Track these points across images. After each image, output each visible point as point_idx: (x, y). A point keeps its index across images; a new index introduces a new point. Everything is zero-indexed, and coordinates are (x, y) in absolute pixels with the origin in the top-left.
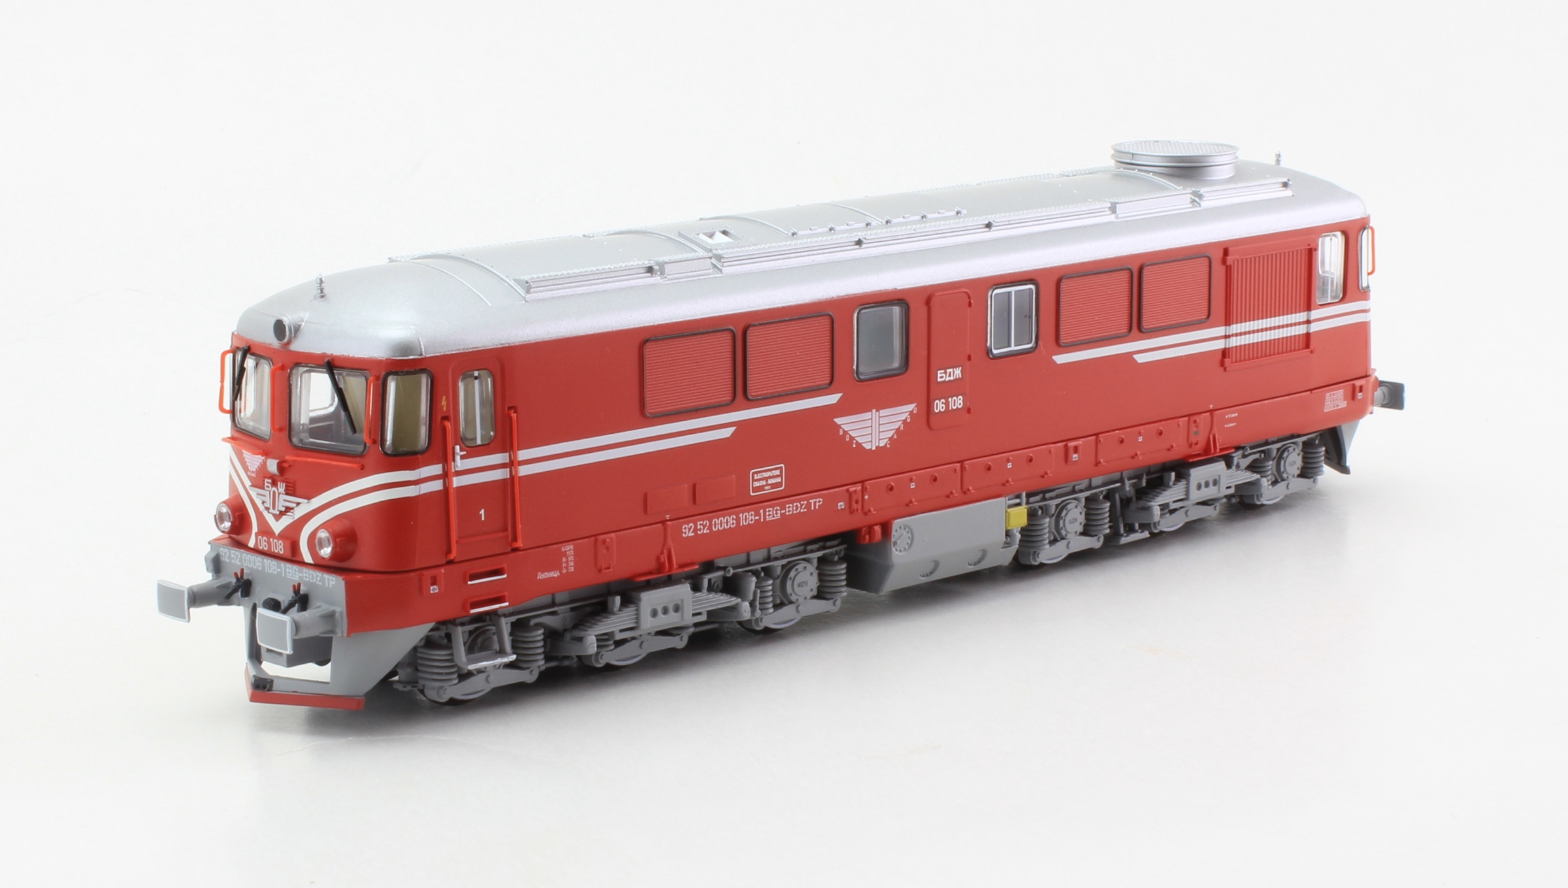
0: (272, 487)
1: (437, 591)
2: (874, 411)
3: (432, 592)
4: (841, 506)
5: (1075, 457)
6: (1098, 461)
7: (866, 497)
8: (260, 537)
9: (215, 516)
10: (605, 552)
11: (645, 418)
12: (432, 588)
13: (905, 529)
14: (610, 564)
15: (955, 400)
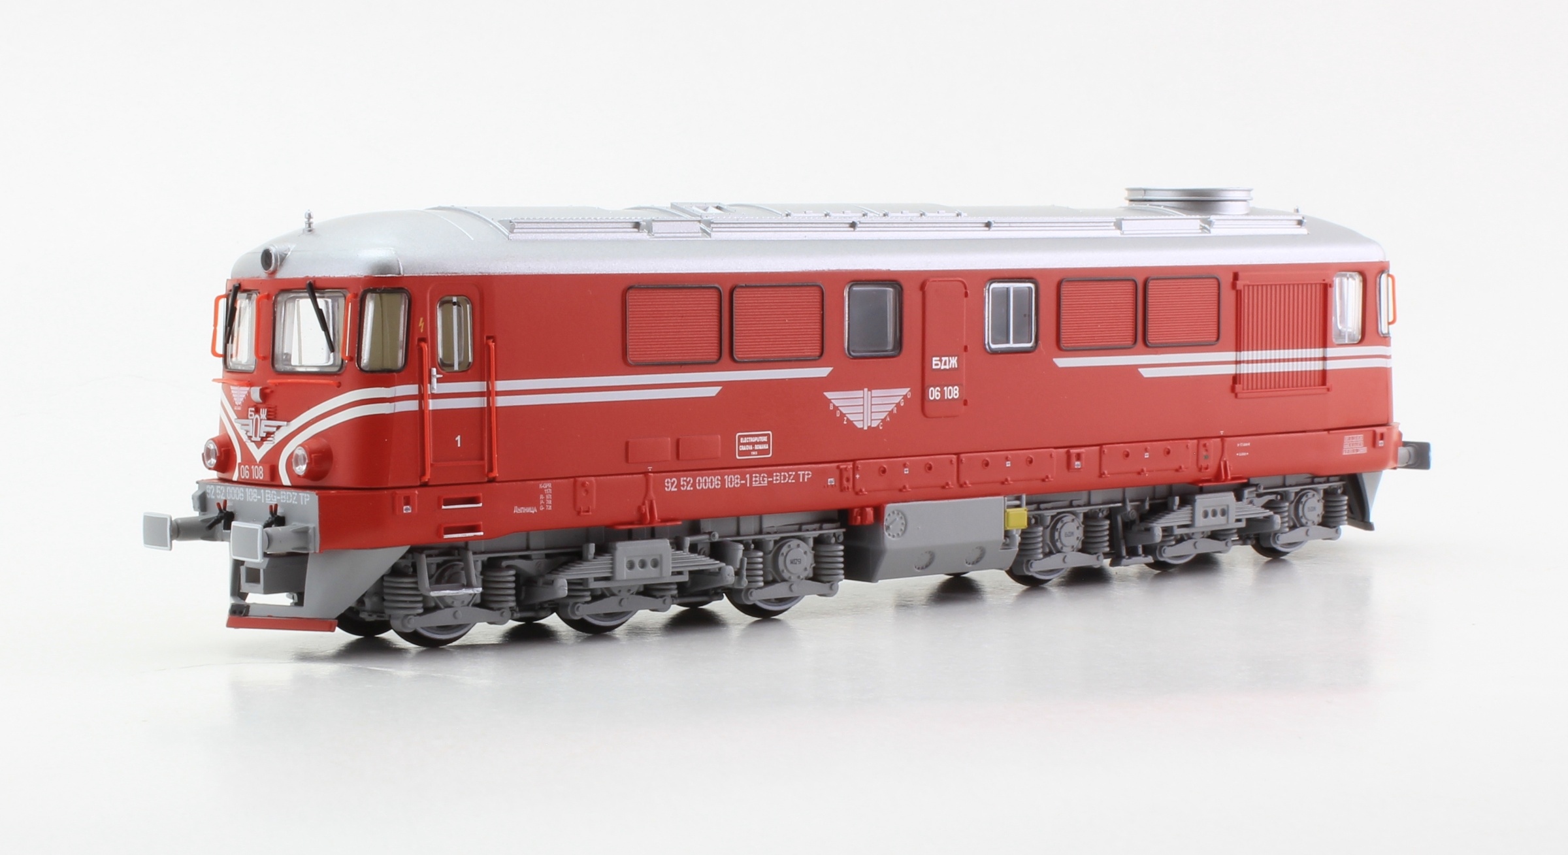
0: (255, 415)
1: (410, 511)
2: (866, 390)
3: (405, 512)
4: (831, 482)
5: (1077, 464)
6: (1102, 472)
7: (858, 476)
8: (242, 466)
9: (203, 454)
10: (584, 494)
11: (628, 365)
12: (405, 507)
13: (898, 514)
14: (589, 508)
15: (950, 390)
